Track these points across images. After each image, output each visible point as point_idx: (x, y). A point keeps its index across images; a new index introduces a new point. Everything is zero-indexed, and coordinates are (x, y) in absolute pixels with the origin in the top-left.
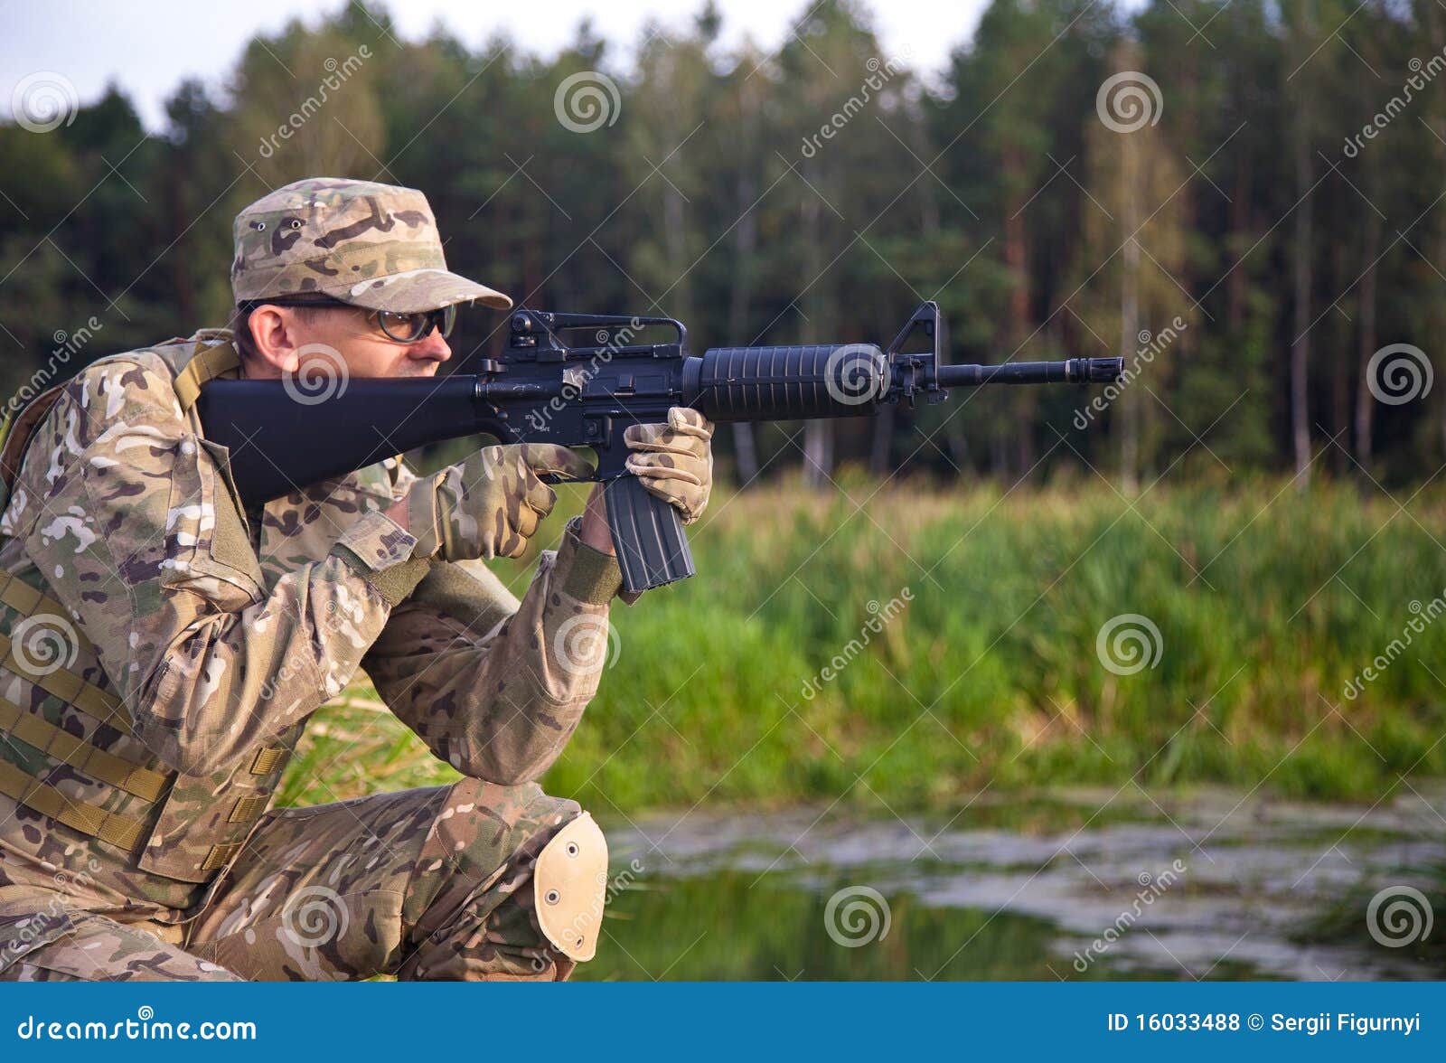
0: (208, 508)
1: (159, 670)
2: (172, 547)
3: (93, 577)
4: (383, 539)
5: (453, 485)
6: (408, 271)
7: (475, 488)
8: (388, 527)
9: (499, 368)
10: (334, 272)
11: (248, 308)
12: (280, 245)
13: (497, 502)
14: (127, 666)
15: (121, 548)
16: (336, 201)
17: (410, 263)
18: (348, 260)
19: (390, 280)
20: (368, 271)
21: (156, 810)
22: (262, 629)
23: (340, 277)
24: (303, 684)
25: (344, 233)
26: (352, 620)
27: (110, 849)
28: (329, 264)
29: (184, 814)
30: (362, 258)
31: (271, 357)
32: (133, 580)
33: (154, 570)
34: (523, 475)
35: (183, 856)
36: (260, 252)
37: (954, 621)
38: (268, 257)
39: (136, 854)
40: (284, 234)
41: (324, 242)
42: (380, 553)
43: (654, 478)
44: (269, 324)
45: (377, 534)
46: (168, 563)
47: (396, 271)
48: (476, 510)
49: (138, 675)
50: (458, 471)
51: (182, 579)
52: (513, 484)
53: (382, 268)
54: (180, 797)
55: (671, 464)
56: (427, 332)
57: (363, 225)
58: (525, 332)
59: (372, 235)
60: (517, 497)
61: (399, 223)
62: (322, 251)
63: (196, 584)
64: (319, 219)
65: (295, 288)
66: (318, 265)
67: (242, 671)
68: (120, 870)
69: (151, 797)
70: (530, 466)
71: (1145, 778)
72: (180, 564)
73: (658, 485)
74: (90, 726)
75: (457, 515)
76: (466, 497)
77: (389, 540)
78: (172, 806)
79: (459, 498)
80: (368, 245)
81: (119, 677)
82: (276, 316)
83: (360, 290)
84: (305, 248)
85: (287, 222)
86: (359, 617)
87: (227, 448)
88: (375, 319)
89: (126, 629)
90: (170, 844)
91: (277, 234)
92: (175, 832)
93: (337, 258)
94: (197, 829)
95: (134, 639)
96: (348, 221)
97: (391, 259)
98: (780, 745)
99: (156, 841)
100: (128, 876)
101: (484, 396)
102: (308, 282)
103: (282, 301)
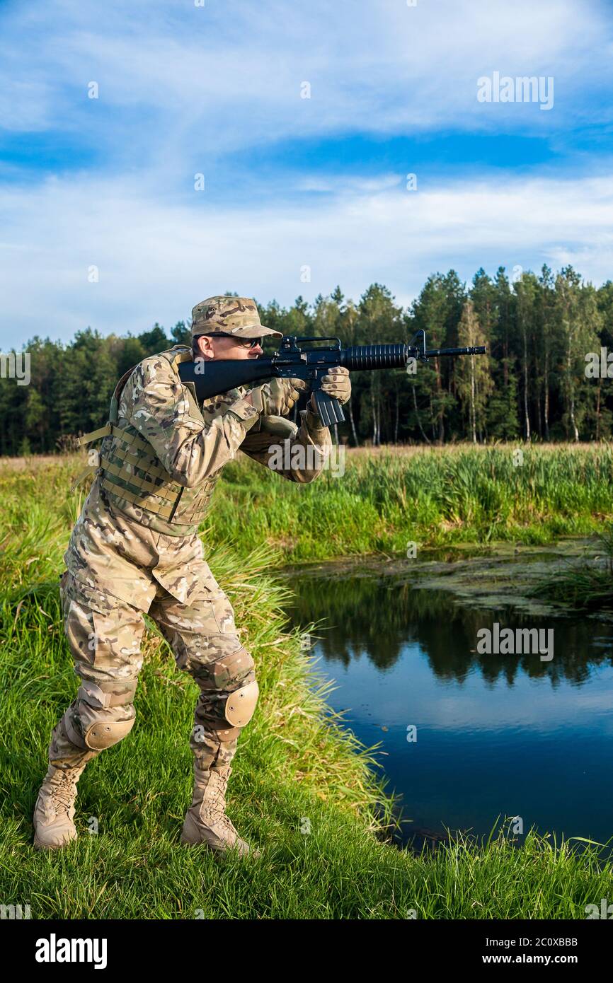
0: (187, 402)
1: (178, 454)
2: (177, 414)
3: (152, 428)
4: (245, 409)
5: (266, 390)
6: (250, 325)
7: (274, 391)
8: (247, 405)
9: (278, 355)
10: (226, 325)
11: (197, 337)
12: (209, 316)
13: (282, 396)
14: (165, 455)
15: (159, 418)
16: (227, 302)
17: (251, 322)
18: (231, 321)
19: (244, 328)
20: (237, 325)
21: (176, 504)
22: (210, 439)
23: (228, 326)
24: (224, 456)
25: (229, 312)
26: (236, 435)
27: (163, 517)
28: (225, 322)
29: (184, 505)
30: (235, 320)
31: (205, 353)
32: (165, 428)
33: (172, 423)
34: (290, 388)
35: (185, 518)
36: (202, 319)
37: (421, 493)
38: (204, 321)
39: (171, 518)
40: (210, 313)
41: (223, 315)
42: (245, 414)
43: (331, 391)
44: (205, 343)
45: (243, 407)
46: (176, 420)
47: (246, 325)
48: (276, 399)
49: (170, 458)
50: (268, 385)
51: (181, 424)
52: (287, 390)
53: (242, 324)
54: (182, 501)
55: (335, 387)
56: (255, 345)
57: (236, 310)
58: (287, 343)
59: (238, 313)
60: (288, 395)
61: (247, 309)
62: (222, 318)
63: (185, 425)
64: (221, 308)
65: (213, 331)
66: (221, 323)
67: (203, 453)
68: (165, 523)
69: (174, 500)
70: (292, 385)
71: (481, 540)
72: (179, 419)
73: (332, 393)
74: (154, 479)
75: (268, 399)
76: (271, 393)
77: (247, 410)
78: (181, 503)
79: (269, 394)
80: (238, 316)
81: (163, 459)
82: (207, 340)
83: (235, 331)
84: (217, 317)
85: (211, 309)
86: (238, 435)
87: (193, 383)
88: (240, 341)
89: (164, 443)
90: (181, 515)
91: (207, 312)
92: (182, 511)
93: (227, 320)
94: (189, 509)
95: (167, 446)
96: (231, 308)
97: (245, 321)
98: (369, 535)
99: (176, 514)
100: (169, 525)
101: (274, 364)
102: (217, 328)
103: (209, 335)
